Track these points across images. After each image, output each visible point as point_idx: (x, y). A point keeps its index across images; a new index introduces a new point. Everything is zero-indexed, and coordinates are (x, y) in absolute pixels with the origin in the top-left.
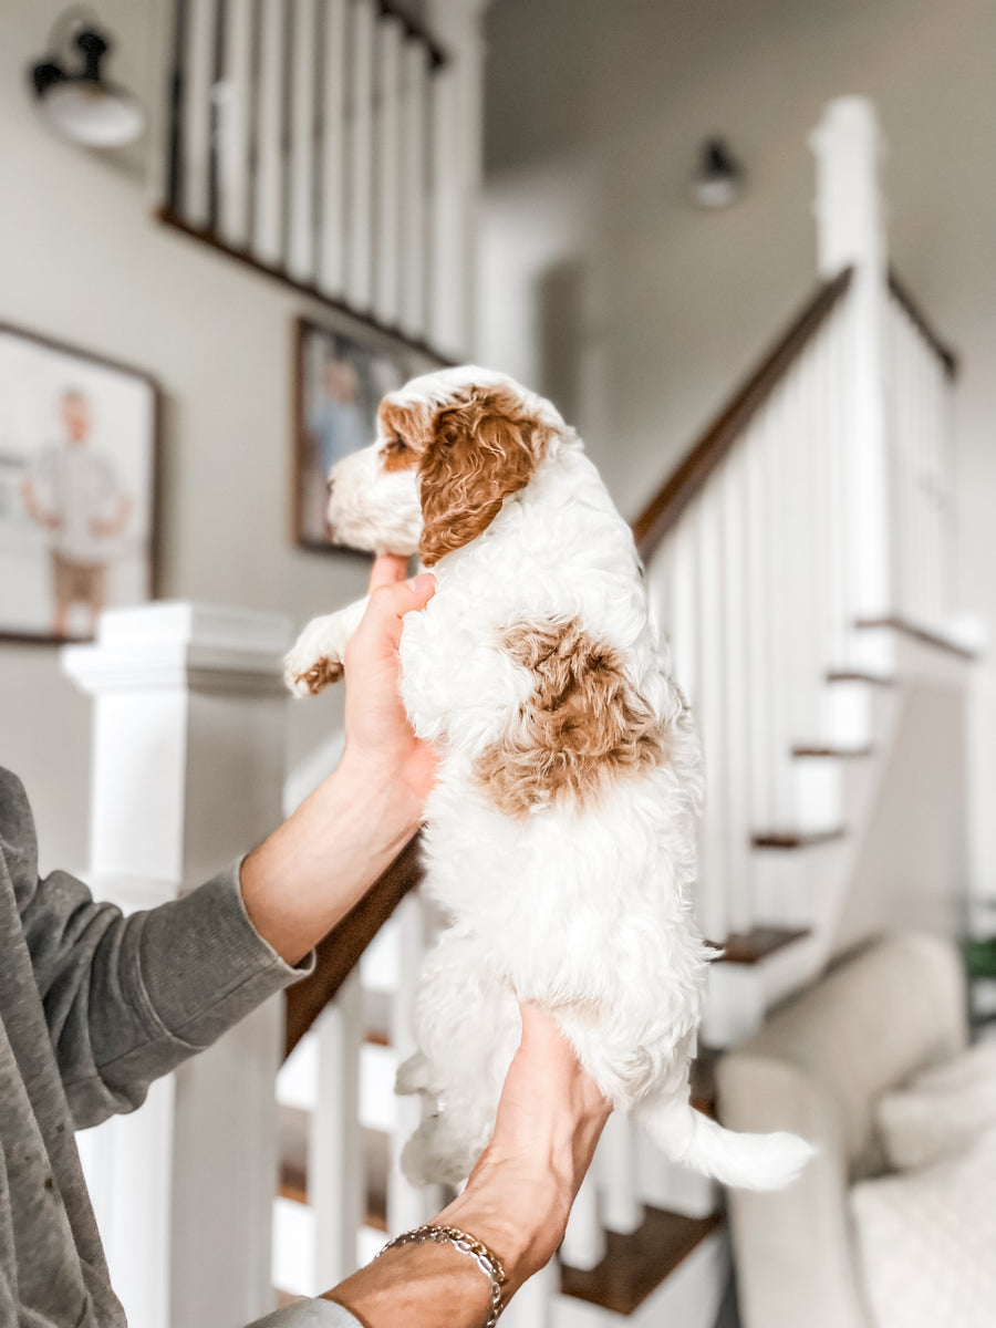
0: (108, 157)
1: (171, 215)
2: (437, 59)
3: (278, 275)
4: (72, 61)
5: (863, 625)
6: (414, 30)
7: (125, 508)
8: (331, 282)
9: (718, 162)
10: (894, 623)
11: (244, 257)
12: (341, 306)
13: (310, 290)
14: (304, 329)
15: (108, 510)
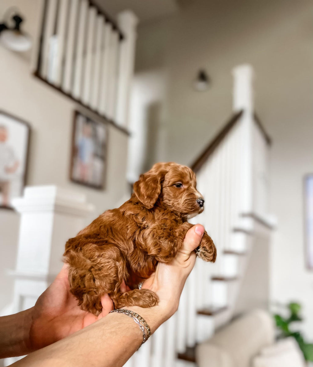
0: (19, 54)
1: (38, 74)
2: (121, 37)
3: (69, 96)
4: (11, 24)
5: (244, 215)
6: (115, 27)
7: (16, 164)
8: (86, 99)
9: (203, 77)
10: (252, 216)
11: (59, 89)
12: (88, 107)
13: (79, 102)
14: (77, 114)
15: (11, 164)
